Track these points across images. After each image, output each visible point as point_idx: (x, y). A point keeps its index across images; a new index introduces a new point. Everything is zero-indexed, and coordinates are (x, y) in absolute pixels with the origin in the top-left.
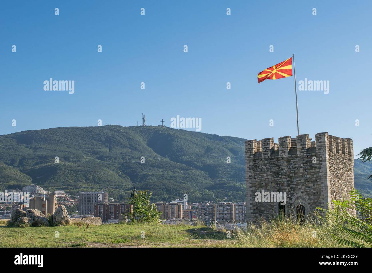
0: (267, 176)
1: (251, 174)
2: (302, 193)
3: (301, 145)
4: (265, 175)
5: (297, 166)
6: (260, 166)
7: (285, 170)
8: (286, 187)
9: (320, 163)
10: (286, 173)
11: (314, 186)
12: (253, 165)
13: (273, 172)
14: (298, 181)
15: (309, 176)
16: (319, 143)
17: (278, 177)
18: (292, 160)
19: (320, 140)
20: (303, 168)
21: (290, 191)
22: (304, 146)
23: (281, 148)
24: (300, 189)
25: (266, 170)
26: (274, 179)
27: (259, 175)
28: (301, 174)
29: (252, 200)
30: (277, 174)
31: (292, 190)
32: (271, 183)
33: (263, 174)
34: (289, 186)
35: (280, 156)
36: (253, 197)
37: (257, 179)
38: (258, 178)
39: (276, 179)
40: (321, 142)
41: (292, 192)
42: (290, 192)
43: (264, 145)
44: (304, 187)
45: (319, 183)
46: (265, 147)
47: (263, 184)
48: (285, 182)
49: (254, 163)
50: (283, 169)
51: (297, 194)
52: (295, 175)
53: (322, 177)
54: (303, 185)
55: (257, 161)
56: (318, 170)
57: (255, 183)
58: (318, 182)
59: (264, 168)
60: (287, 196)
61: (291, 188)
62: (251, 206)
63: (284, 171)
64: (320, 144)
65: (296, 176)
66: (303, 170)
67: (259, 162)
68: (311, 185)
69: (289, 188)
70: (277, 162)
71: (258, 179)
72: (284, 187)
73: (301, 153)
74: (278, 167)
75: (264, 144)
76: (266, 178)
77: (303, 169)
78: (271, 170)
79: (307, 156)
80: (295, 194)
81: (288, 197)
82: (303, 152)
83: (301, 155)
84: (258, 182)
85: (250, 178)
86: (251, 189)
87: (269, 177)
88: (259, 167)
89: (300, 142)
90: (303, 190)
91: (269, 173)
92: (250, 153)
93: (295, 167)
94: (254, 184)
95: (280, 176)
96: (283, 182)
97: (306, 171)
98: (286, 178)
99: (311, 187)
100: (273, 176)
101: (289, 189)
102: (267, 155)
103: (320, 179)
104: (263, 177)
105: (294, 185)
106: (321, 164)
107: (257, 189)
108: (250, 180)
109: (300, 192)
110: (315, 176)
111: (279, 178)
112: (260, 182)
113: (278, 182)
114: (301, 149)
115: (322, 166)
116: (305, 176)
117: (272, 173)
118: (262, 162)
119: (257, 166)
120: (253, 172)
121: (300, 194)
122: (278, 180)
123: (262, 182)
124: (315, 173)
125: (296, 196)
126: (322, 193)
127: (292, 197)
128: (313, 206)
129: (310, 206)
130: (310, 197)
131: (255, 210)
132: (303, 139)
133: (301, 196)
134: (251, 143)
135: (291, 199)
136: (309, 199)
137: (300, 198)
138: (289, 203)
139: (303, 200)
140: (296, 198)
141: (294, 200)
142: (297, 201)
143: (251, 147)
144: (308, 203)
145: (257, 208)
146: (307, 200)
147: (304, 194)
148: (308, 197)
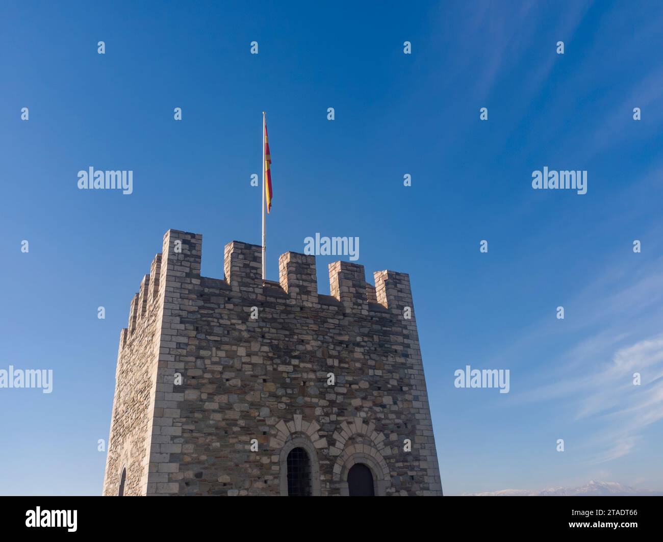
0: (249, 355)
1: (184, 340)
2: (366, 422)
3: (354, 286)
4: (241, 351)
5: (346, 338)
6: (222, 318)
7: (312, 345)
8: (315, 400)
9: (406, 341)
10: (312, 353)
11: (395, 403)
12: (195, 309)
13: (270, 345)
14: (350, 385)
15: (379, 373)
16: (398, 291)
17: (289, 364)
18: (330, 320)
19: (399, 286)
20: (363, 346)
21: (327, 415)
22: (361, 290)
23: (297, 279)
24: (358, 409)
25: (245, 335)
26: (275, 369)
27: (218, 349)
28: (358, 365)
29: (182, 440)
30: (282, 353)
31: (335, 410)
32: (261, 381)
33: (234, 348)
34: (324, 399)
35: (294, 302)
36: (186, 427)
37: (207, 362)
38: (215, 359)
39: (281, 368)
40: (401, 291)
41: (333, 417)
42: (327, 418)
43: (241, 257)
44: (368, 404)
45: (407, 397)
46: (246, 266)
47: (232, 382)
48: (312, 383)
49: (201, 303)
50: (303, 341)
51: (351, 426)
52: (342, 365)
53: (412, 382)
54: (364, 399)
55: (213, 299)
56: (402, 360)
57: (198, 373)
58: (405, 393)
59: (238, 327)
60: (319, 430)
61: (332, 403)
62: (174, 467)
63: (309, 348)
64: (400, 294)
65: (343, 368)
66: (363, 354)
67: (222, 306)
68: (387, 400)
69: (323, 403)
70: (284, 316)
71: (214, 363)
72: (307, 399)
73: (356, 307)
74: (287, 333)
75: (242, 253)
76: (245, 360)
77: (362, 350)
78: (263, 337)
79: (372, 319)
80: (344, 425)
81: (322, 433)
82: (360, 305)
83: (354, 311)
84: (212, 372)
85: (180, 355)
86: (179, 397)
87: (255, 360)
88: (221, 321)
89: (350, 276)
90: (367, 413)
91: (255, 346)
92: (187, 270)
93: (341, 343)
94: (193, 378)
95: (295, 362)
96: (304, 383)
97: (371, 359)
98: (314, 371)
99: (388, 406)
100: (271, 359)
101: (323, 407)
102: (251, 289)
103: (410, 386)
104: (232, 355)
105: (338, 394)
106: (408, 346)
107: (204, 396)
108: (180, 361)
109: (358, 421)
110: (396, 376)
111: (290, 368)
112: (221, 373)
113: (288, 380)
114: (354, 297)
115: (410, 351)
116: (371, 372)
117: (266, 349)
118: (231, 306)
119: (211, 316)
120: (195, 333)
121: (358, 426)
122: (288, 373)
123: (227, 375)
124: (396, 367)
125: (347, 431)
126: (418, 427)
127: (336, 436)
128: (399, 468)
129: (391, 467)
130: (387, 436)
131: (187, 484)
132: (356, 271)
133: (364, 432)
134: (193, 241)
135: (332, 442)
136: (386, 445)
137: (360, 439)
138: (326, 458)
139: (370, 445)
140: (347, 438)
141: (342, 446)
142: (350, 450)
143: (194, 252)
144: (386, 458)
145: (199, 475)
146: (381, 445)
147: (372, 426)
148: (381, 437)
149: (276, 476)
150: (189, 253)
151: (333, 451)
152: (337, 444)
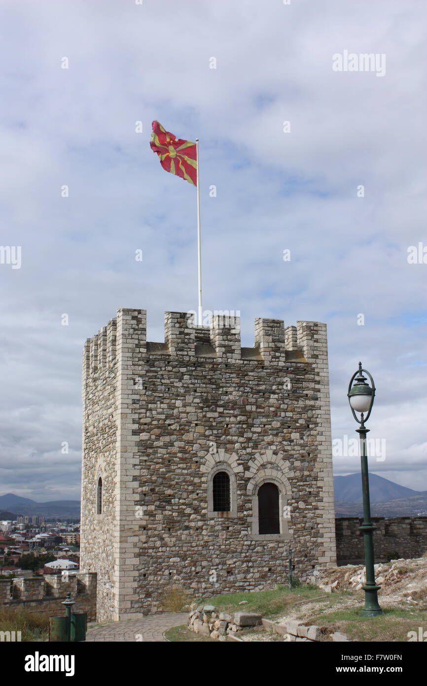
0: (184, 406)
1: (137, 397)
2: (275, 453)
3: (273, 341)
4: (179, 403)
5: (262, 388)
6: (163, 378)
7: (234, 395)
8: (235, 438)
9: (317, 386)
10: (235, 403)
11: (302, 438)
12: (144, 372)
13: (201, 397)
14: (264, 425)
15: (289, 414)
16: (315, 341)
17: (216, 411)
18: (250, 374)
19: (315, 336)
20: (278, 394)
21: (245, 448)
22: (279, 345)
23: (223, 340)
24: (270, 444)
25: (182, 391)
26: (205, 416)
27: (162, 403)
28: (272, 409)
29: (139, 467)
30: (209, 403)
31: (251, 444)
32: (194, 425)
33: (173, 401)
34: (243, 437)
35: (220, 360)
36: (141, 458)
37: (154, 412)
38: (160, 410)
39: (209, 415)
40: (316, 341)
41: (249, 450)
42: (244, 451)
43: (177, 325)
44: (279, 439)
45: (313, 432)
46: (181, 333)
47: (173, 427)
48: (233, 425)
49: (147, 368)
50: (227, 392)
51: (262, 456)
52: (259, 410)
53: (318, 420)
54: (276, 435)
55: (156, 363)
56: (312, 403)
57: (148, 420)
58: (312, 429)
59: (175, 384)
60: (238, 460)
61: (249, 440)
62: (136, 484)
63: (231, 397)
64: (316, 344)
65: (260, 412)
66: (278, 400)
67: (163, 369)
68: (295, 436)
69: (241, 439)
70: (211, 373)
71: (159, 413)
72: (229, 437)
73: (274, 360)
74: (214, 386)
75: (178, 322)
76: (181, 409)
77: (276, 396)
78: (195, 391)
79: (287, 369)
80: (257, 456)
81: (240, 462)
82: (278, 357)
83: (271, 364)
84: (159, 420)
85: (135, 409)
86: (136, 438)
87: (188, 409)
88: (163, 381)
89: (270, 332)
90: (277, 445)
91: (189, 398)
92: (136, 342)
93: (259, 392)
94: (145, 424)
95: (220, 410)
96: (227, 425)
97: (284, 403)
98: (236, 416)
99: (295, 440)
100: (202, 408)
101: (241, 443)
102: (185, 353)
103: (316, 424)
104: (172, 407)
105: (254, 433)
106: (319, 391)
107: (153, 437)
108: (135, 413)
109: (269, 452)
110: (304, 416)
111: (216, 415)
112: (165, 420)
113: (214, 424)
114: (273, 351)
115: (319, 395)
116: (283, 414)
117: (197, 400)
118: (170, 368)
119: (156, 377)
120: (144, 391)
121: (269, 455)
122: (214, 418)
123: (167, 422)
124: (306, 409)
125: (259, 460)
126: (319, 456)
127: (250, 463)
128: (300, 486)
129: (293, 485)
130: (292, 463)
131: (145, 495)
132: (277, 327)
133: (273, 461)
134: (140, 316)
135: (247, 468)
136: (290, 470)
137: (269, 466)
138: (242, 479)
139: (277, 470)
140: (259, 465)
141: (255, 471)
142: (262, 474)
143: (140, 326)
144: (289, 479)
145: (152, 490)
146: (287, 470)
147: (280, 456)
148: (287, 463)
149: (205, 491)
150: (137, 327)
151: (248, 474)
152: (251, 469)
